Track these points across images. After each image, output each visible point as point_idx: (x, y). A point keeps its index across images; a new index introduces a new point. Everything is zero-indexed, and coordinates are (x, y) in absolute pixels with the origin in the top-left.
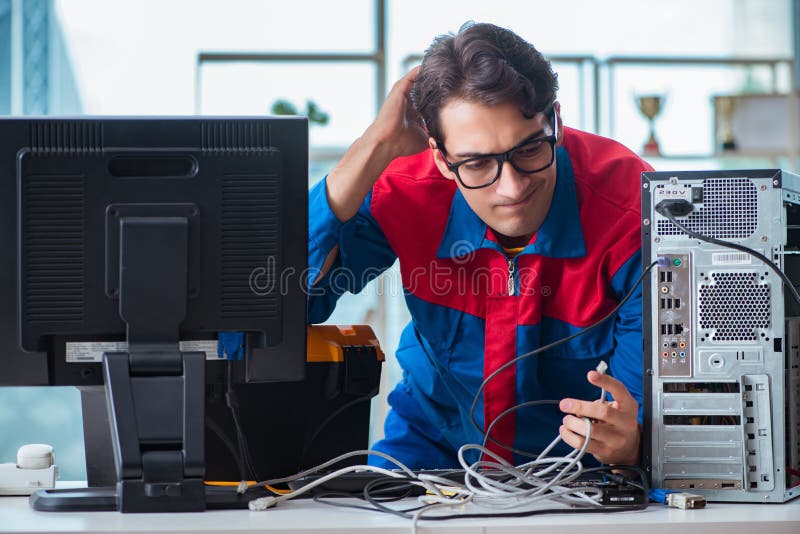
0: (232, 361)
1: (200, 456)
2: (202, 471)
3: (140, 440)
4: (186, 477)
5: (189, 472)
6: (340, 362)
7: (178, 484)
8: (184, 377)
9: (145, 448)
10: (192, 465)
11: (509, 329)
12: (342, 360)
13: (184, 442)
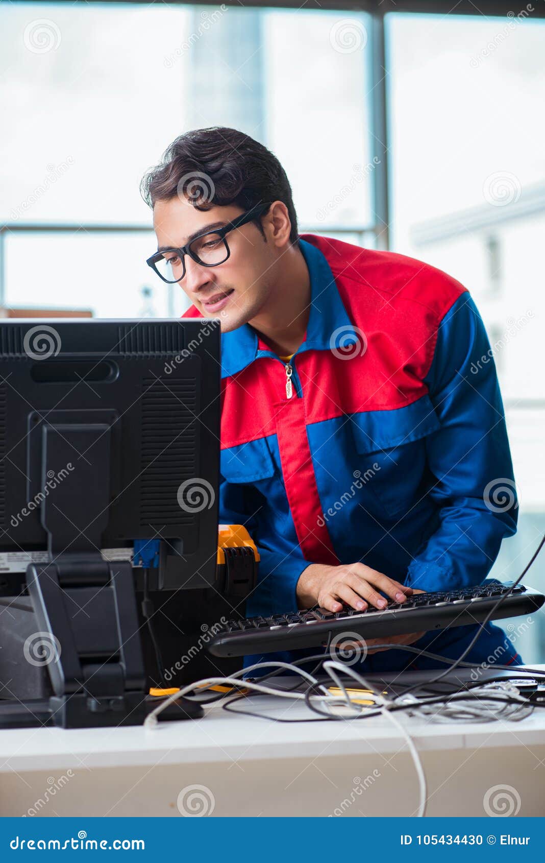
0: (148, 569)
1: (139, 668)
2: (142, 684)
3: (79, 653)
4: (127, 690)
5: (130, 684)
6: (221, 565)
7: (121, 698)
8: (113, 587)
9: (84, 662)
10: (132, 677)
11: (300, 430)
12: (224, 563)
13: (122, 653)
